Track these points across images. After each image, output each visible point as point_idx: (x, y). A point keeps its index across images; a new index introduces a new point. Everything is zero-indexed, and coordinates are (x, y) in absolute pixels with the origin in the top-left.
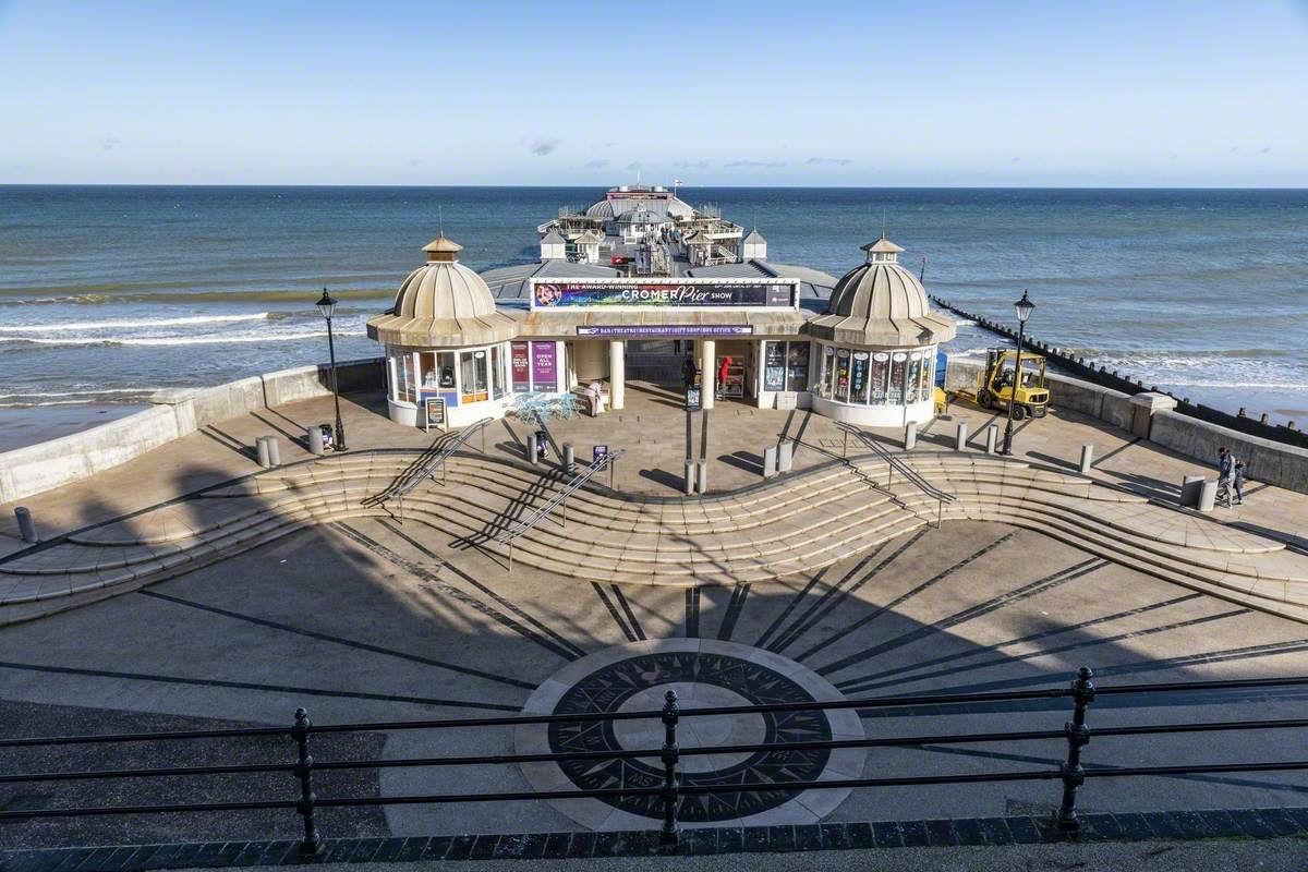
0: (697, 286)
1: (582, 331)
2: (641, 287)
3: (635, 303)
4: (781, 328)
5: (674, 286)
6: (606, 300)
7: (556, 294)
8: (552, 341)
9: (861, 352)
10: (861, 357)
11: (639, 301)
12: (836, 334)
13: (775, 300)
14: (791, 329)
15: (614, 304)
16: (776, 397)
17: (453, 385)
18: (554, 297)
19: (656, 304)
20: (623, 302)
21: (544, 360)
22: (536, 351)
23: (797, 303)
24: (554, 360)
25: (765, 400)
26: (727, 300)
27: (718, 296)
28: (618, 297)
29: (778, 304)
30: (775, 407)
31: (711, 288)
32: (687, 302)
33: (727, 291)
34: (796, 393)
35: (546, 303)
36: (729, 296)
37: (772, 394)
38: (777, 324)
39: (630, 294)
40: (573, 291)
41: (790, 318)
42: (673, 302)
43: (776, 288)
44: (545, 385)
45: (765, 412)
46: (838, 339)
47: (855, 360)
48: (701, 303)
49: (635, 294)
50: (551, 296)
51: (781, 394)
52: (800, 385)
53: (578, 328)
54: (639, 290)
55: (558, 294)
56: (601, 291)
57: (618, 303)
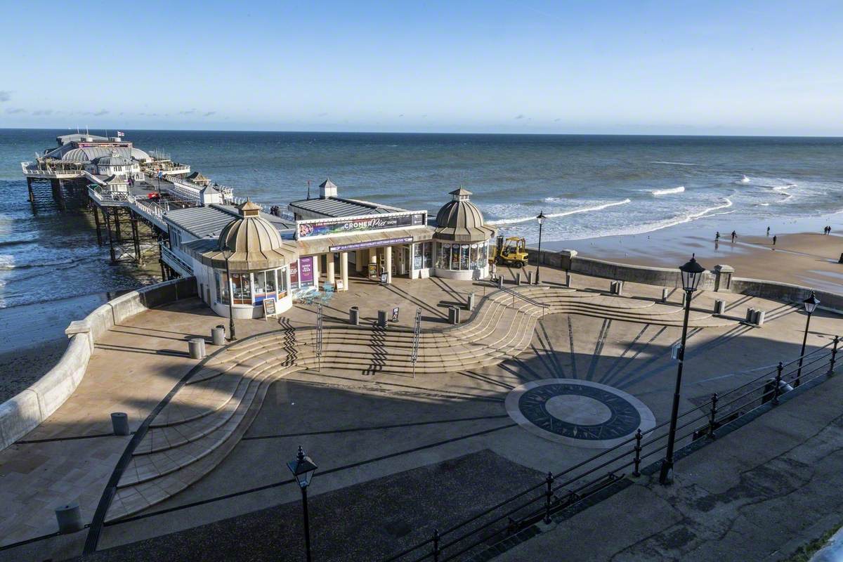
0: (381, 218)
1: (332, 249)
2: (354, 221)
3: (351, 230)
4: (425, 237)
5: (369, 219)
6: (336, 230)
7: (310, 229)
8: (311, 257)
9: (465, 245)
10: (465, 247)
11: (353, 229)
12: (456, 237)
13: (416, 222)
14: (429, 236)
15: (340, 232)
16: (420, 272)
17: (274, 290)
18: (309, 231)
19: (361, 230)
20: (345, 230)
21: (306, 268)
22: (302, 264)
23: (426, 223)
24: (312, 267)
25: (415, 274)
26: (394, 224)
27: (391, 223)
28: (343, 228)
29: (417, 224)
30: (420, 277)
31: (387, 219)
32: (376, 227)
33: (394, 219)
34: (428, 269)
35: (305, 235)
36: (395, 222)
37: (418, 271)
38: (423, 235)
39: (348, 226)
40: (320, 226)
41: (425, 231)
42: (370, 228)
43: (416, 216)
44: (307, 283)
45: (415, 281)
46: (457, 239)
47: (462, 249)
48: (383, 227)
49: (351, 226)
50: (307, 231)
51: (422, 270)
52: (429, 264)
53: (330, 247)
54: (353, 223)
55: (311, 229)
56: (334, 225)
57: (343, 231)
